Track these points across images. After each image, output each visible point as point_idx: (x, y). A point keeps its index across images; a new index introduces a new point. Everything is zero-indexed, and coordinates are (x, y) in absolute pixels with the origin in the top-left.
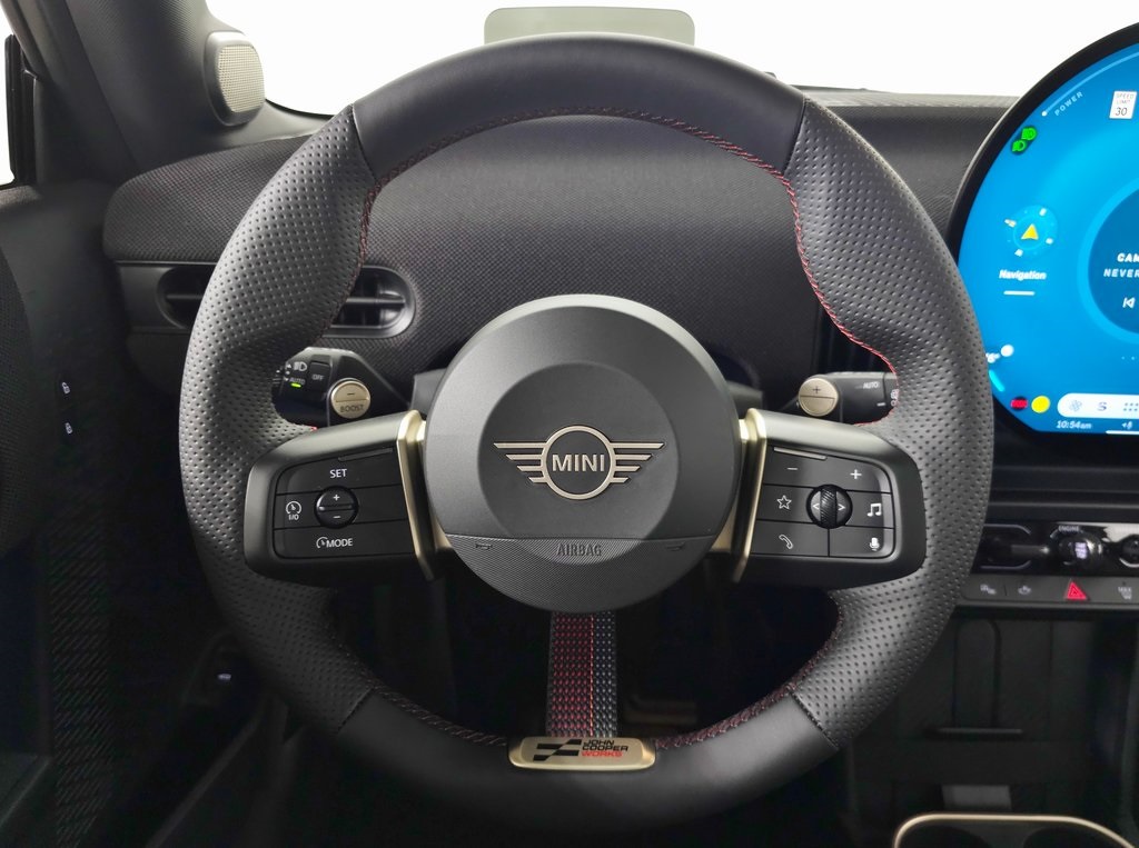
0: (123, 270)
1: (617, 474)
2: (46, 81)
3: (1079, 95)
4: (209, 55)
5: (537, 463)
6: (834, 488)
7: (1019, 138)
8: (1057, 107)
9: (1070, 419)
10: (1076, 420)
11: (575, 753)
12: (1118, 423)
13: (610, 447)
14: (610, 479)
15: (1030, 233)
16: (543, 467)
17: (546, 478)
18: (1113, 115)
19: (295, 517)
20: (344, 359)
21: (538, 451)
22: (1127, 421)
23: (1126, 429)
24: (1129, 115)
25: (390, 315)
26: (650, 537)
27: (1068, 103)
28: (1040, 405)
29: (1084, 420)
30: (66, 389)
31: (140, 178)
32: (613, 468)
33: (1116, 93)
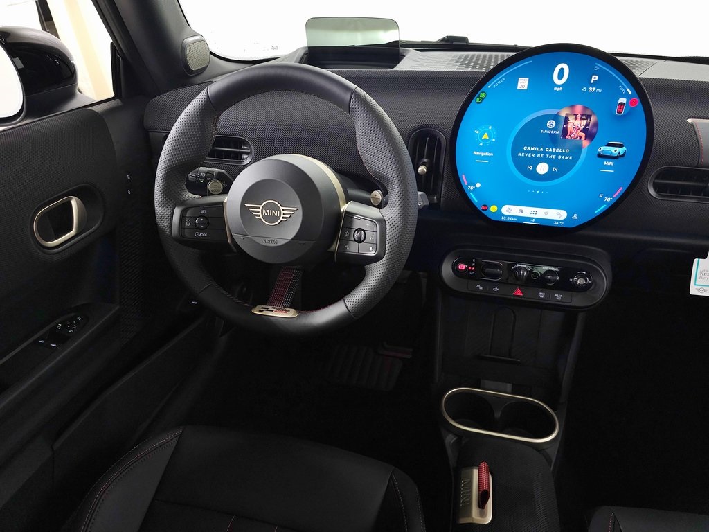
0: (150, 133)
1: (283, 218)
2: (124, 59)
3: (503, 79)
4: (183, 48)
5: (258, 212)
6: (361, 230)
7: (479, 97)
8: (495, 84)
9: (507, 216)
10: (510, 216)
11: (273, 311)
12: (529, 219)
13: (281, 208)
14: (281, 219)
15: (486, 136)
16: (260, 214)
17: (261, 217)
18: (519, 87)
19: (188, 225)
20: (219, 172)
21: (259, 208)
22: (532, 218)
23: (532, 222)
24: (526, 88)
25: (246, 156)
26: (292, 239)
27: (499, 83)
28: (494, 209)
29: (513, 217)
30: (129, 178)
31: (157, 98)
32: (282, 216)
33: (520, 79)
